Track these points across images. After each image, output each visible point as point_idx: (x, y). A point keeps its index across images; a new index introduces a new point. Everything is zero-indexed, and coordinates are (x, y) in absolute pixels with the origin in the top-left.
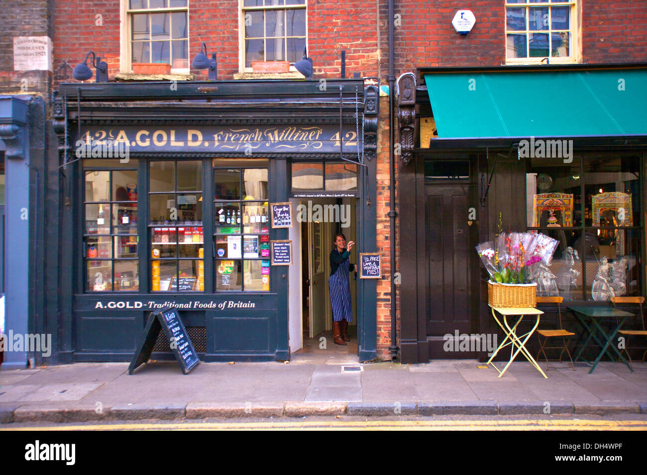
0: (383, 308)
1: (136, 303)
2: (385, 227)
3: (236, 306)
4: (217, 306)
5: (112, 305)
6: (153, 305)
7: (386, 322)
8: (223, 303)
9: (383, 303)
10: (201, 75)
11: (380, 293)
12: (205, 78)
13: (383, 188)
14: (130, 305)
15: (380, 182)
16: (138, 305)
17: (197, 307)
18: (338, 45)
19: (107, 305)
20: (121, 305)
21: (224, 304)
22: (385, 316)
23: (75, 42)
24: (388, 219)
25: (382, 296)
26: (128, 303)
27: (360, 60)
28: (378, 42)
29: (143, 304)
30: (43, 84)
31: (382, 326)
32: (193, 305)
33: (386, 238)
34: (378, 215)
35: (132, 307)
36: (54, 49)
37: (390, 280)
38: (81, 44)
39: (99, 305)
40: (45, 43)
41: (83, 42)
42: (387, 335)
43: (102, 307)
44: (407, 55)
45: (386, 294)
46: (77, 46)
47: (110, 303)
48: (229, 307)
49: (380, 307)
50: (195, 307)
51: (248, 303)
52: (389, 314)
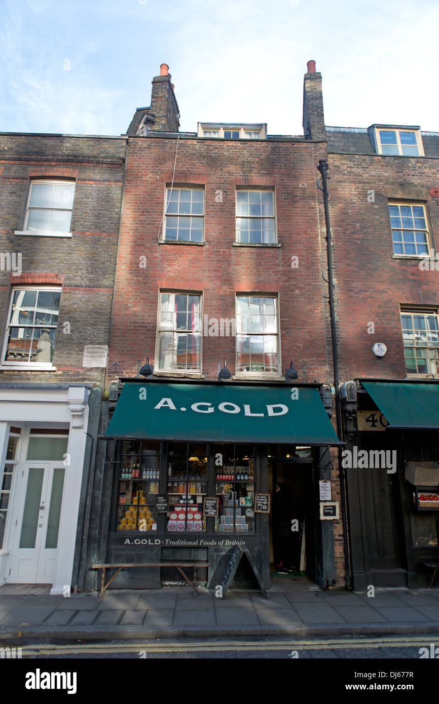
0: (338, 546)
1: (156, 540)
2: (336, 485)
3: (232, 543)
4: (217, 543)
5: (137, 542)
6: (169, 542)
7: (341, 557)
8: (221, 542)
9: (338, 543)
10: (210, 375)
11: (335, 535)
12: (212, 377)
13: (334, 457)
14: (151, 542)
15: (331, 453)
16: (158, 542)
17: (202, 544)
18: (301, 361)
19: (133, 542)
20: (144, 542)
21: (223, 542)
22: (340, 552)
23: (124, 349)
24: (338, 479)
25: (337, 537)
26: (150, 540)
27: (315, 371)
28: (327, 360)
29: (161, 541)
30: (101, 377)
31: (338, 560)
32: (199, 542)
33: (338, 493)
34: (332, 476)
35: (153, 544)
36: (109, 353)
37: (342, 524)
38: (128, 351)
39: (128, 541)
40: (106, 350)
41: (129, 349)
42: (342, 568)
43: (129, 543)
44: (345, 369)
45: (339, 535)
46: (125, 352)
47: (136, 540)
48: (226, 544)
49: (336, 545)
50: (200, 544)
51: (240, 541)
52: (342, 551)
